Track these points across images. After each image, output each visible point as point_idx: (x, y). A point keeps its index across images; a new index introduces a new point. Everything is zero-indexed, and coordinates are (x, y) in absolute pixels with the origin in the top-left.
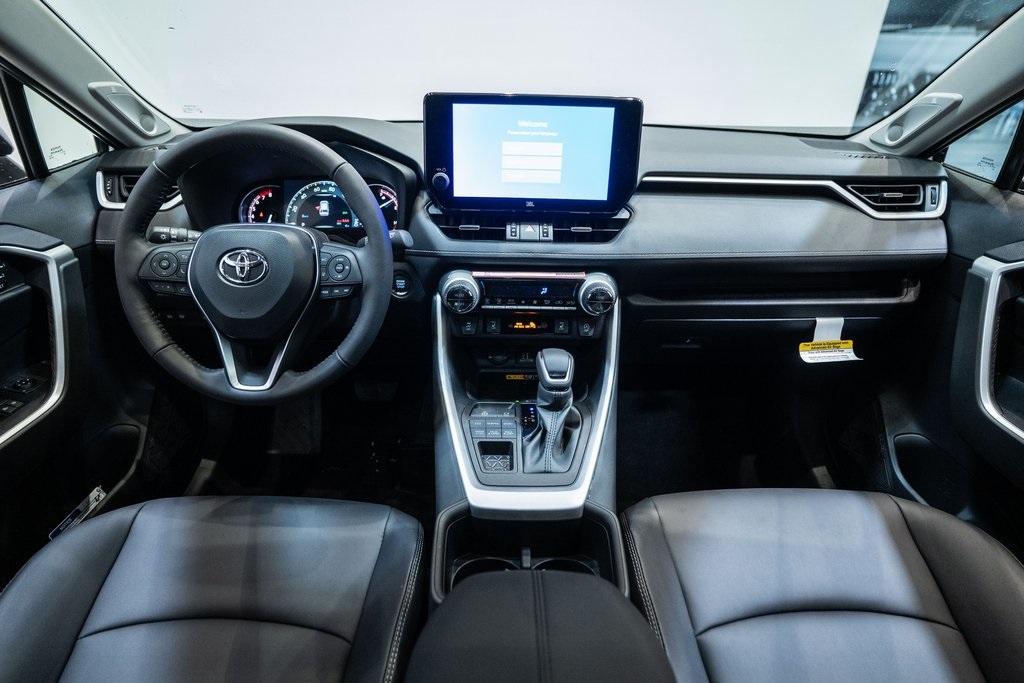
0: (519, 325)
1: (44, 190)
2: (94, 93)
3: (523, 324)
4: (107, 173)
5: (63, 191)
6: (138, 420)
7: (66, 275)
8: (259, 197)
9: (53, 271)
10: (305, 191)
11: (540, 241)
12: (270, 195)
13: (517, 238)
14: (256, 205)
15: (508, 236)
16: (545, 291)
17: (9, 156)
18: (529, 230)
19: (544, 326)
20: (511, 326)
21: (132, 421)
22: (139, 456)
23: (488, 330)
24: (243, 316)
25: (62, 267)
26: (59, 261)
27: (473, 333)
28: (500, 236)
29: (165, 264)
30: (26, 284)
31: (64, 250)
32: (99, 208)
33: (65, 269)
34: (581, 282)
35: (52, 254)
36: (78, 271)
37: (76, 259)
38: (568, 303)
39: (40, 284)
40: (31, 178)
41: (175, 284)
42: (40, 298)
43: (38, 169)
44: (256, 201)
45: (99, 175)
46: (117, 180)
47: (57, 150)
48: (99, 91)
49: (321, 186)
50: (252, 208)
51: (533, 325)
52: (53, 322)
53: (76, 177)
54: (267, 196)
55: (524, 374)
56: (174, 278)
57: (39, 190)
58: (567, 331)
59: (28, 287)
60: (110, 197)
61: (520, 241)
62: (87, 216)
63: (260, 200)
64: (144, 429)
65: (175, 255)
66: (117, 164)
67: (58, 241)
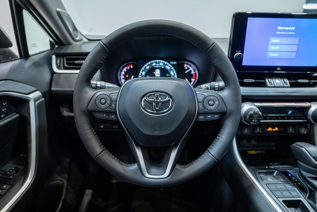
0: (270, 129)
1: (28, 63)
2: (58, 13)
3: (272, 129)
4: (58, 56)
5: (37, 65)
6: (63, 178)
7: (38, 108)
8: (126, 68)
9: (32, 105)
10: (149, 65)
11: (284, 87)
12: (132, 67)
13: (273, 85)
14: (124, 72)
15: (268, 84)
16: (290, 112)
17: (10, 48)
18: (278, 82)
19: (282, 129)
20: (266, 130)
21: (60, 178)
22: (63, 198)
23: (256, 132)
24: (157, 133)
25: (36, 103)
26: (35, 100)
27: (248, 134)
28: (264, 85)
29: (103, 101)
30: (17, 113)
31: (38, 94)
32: (53, 73)
33: (39, 104)
34: (309, 108)
35: (32, 96)
36: (44, 105)
37: (43, 99)
38: (302, 118)
39: (24, 114)
40: (21, 57)
41: (108, 113)
42: (25, 121)
43: (25, 54)
44: (125, 70)
45: (54, 57)
46: (62, 59)
47: (34, 45)
48: (61, 13)
49: (156, 63)
50: (123, 73)
51: (276, 129)
52: (30, 135)
53: (42, 58)
54: (130, 68)
55: (255, 150)
56: (108, 109)
57: (25, 63)
58: (294, 132)
59: (17, 115)
60: (59, 67)
61: (275, 87)
62: (47, 76)
63: (127, 69)
64: (65, 182)
65: (109, 96)
66: (63, 51)
67: (35, 89)
